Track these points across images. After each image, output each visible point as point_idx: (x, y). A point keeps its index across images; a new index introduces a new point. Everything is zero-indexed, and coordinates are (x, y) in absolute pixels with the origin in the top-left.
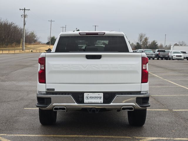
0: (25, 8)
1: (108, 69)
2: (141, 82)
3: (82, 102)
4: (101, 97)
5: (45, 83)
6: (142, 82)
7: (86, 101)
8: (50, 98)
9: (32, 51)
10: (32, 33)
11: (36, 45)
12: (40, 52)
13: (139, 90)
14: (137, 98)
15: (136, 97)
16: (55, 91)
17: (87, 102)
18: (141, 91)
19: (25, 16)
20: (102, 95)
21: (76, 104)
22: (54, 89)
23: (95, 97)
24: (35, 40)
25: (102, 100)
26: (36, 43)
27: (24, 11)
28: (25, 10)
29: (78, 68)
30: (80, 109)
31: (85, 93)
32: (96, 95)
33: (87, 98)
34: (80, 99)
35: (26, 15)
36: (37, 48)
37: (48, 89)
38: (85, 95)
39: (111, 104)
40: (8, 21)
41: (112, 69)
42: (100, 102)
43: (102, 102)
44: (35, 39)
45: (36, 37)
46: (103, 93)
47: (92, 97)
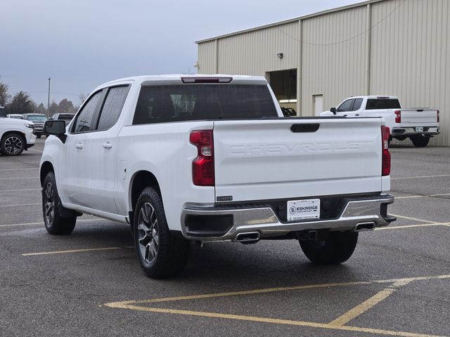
1: (329, 151)
2: (381, 174)
3: (283, 218)
4: (316, 207)
5: (213, 185)
6: (383, 174)
7: (290, 217)
8: (231, 216)
13: (378, 190)
14: (382, 205)
15: (380, 203)
16: (234, 200)
17: (292, 219)
18: (381, 192)
20: (317, 202)
21: (279, 224)
23: (307, 208)
25: (317, 214)
29: (278, 151)
31: (288, 202)
32: (308, 203)
33: (293, 210)
37: (219, 198)
38: (290, 204)
39: (341, 219)
41: (337, 151)
43: (319, 217)
46: (319, 200)
47: (300, 209)
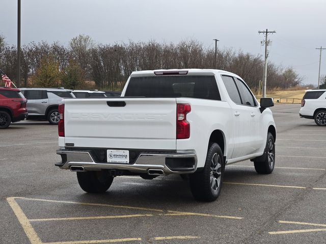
0: (267, 30)
1: (132, 120)
2: (175, 138)
3: (105, 161)
4: (126, 156)
5: (64, 136)
6: (177, 138)
7: (109, 160)
8: (66, 155)
9: (278, 101)
10: (290, 71)
11: (295, 90)
12: (293, 103)
13: (173, 148)
14: (167, 159)
15: (165, 157)
16: (75, 146)
18: (176, 150)
19: (267, 43)
21: (94, 163)
22: (73, 144)
23: (120, 156)
24: (296, 82)
25: (128, 160)
26: (296, 88)
27: (266, 34)
28: (267, 32)
30: (100, 170)
31: (108, 150)
32: (121, 152)
33: (111, 156)
34: (102, 157)
35: (269, 41)
36: (291, 96)
37: (67, 144)
38: (109, 152)
39: (135, 165)
40: (242, 51)
41: (137, 120)
42: (125, 162)
43: (128, 162)
44: (296, 80)
45: (298, 77)
46: (128, 151)
47: (116, 156)
